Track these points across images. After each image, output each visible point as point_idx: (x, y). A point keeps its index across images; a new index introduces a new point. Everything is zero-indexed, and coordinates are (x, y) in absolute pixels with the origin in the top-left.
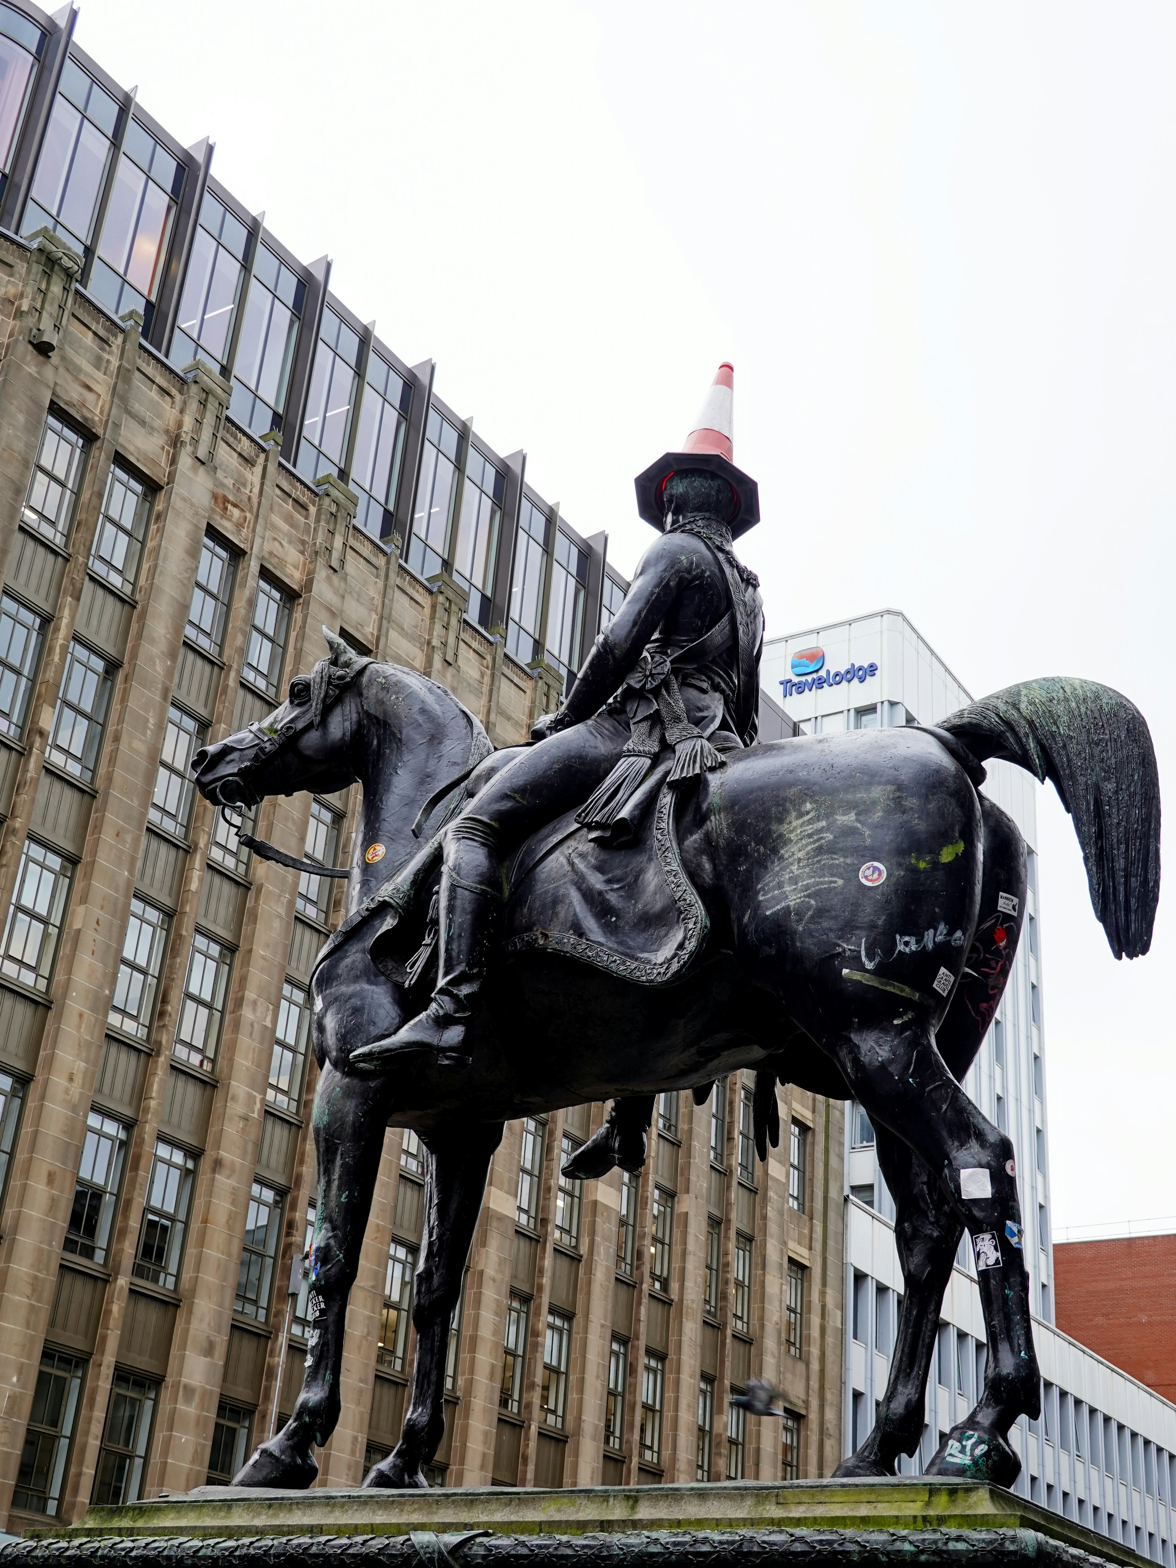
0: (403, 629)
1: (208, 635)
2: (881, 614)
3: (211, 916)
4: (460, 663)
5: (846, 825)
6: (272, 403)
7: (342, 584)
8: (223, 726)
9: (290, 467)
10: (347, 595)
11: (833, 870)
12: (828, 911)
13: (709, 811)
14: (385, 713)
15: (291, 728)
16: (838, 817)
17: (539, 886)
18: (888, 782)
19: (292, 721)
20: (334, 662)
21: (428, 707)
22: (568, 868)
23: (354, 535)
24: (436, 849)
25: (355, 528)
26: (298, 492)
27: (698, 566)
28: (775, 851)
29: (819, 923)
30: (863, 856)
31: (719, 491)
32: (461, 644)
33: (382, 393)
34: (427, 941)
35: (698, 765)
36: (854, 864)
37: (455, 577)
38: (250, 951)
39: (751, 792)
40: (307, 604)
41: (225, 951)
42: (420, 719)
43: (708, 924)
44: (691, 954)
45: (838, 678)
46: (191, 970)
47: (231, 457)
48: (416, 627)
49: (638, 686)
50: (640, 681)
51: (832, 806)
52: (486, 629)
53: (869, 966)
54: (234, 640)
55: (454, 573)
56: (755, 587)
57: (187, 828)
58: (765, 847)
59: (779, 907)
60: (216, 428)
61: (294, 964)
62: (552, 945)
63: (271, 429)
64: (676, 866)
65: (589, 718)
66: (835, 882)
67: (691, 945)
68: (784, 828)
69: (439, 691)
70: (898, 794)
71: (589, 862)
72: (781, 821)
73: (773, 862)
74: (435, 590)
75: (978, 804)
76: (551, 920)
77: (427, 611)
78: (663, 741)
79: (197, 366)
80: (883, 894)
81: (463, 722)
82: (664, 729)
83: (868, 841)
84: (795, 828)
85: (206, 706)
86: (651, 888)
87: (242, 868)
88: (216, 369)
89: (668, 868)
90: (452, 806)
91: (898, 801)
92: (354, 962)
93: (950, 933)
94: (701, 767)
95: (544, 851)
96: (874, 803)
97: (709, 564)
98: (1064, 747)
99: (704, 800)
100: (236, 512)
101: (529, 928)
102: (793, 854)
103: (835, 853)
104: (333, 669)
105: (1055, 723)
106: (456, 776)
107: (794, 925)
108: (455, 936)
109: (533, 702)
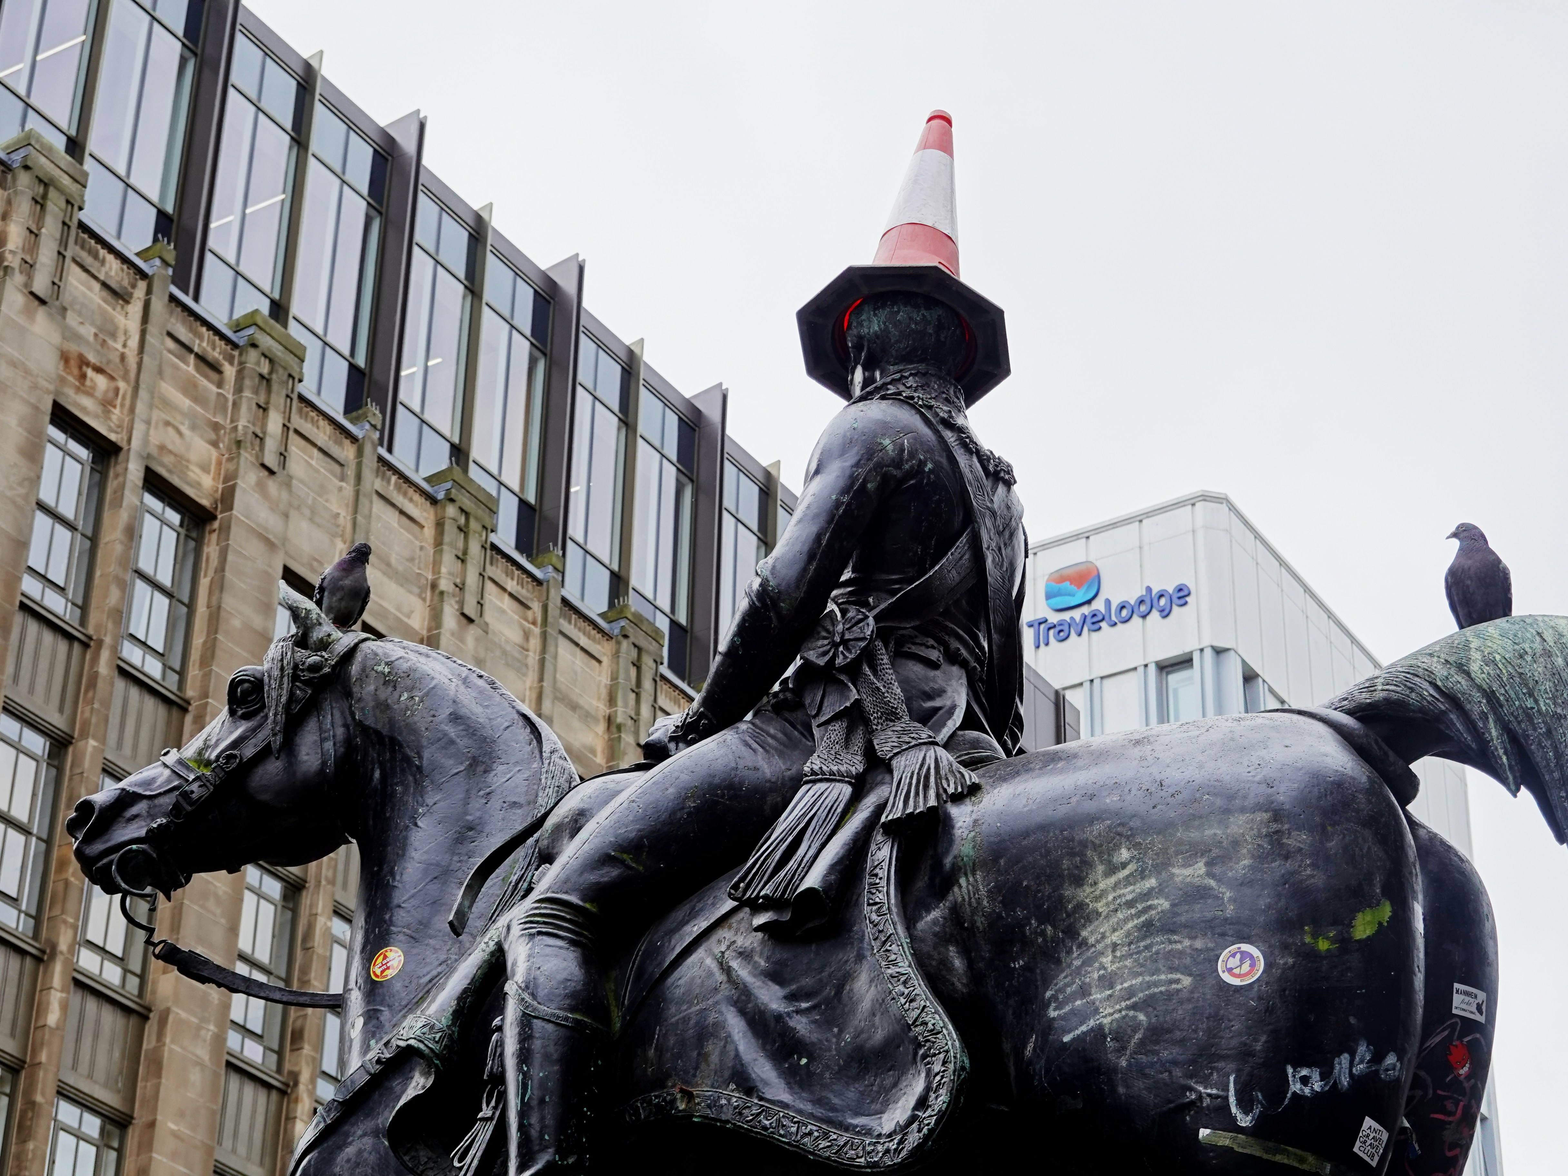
0: (389, 565)
1: (61, 590)
2: (1192, 501)
3: (84, 1067)
4: (488, 616)
5: (1190, 884)
6: (155, 197)
7: (285, 495)
8: (92, 743)
9: (188, 300)
10: (293, 514)
11: (1173, 964)
12: (1169, 1031)
13: (957, 870)
14: (392, 722)
15: (234, 756)
16: (1176, 871)
17: (673, 1009)
18: (1258, 807)
19: (235, 744)
20: (301, 641)
21: (463, 711)
22: (720, 977)
23: (300, 411)
24: (492, 954)
25: (302, 398)
26: (204, 343)
27: (912, 455)
28: (1072, 933)
29: (1156, 1053)
30: (1223, 935)
31: (939, 327)
32: (489, 585)
33: (338, 170)
34: (486, 1112)
35: (932, 793)
36: (1208, 950)
37: (474, 472)
38: (152, 1125)
39: (1026, 834)
40: (225, 529)
41: (109, 1127)
42: (452, 731)
43: (967, 1065)
44: (941, 1115)
45: (1124, 613)
46: (53, 1162)
47: (90, 289)
48: (411, 559)
49: (822, 662)
50: (825, 654)
51: (1165, 851)
52: (530, 557)
53: (1244, 1121)
54: (106, 596)
55: (472, 466)
56: (1009, 484)
57: (37, 918)
58: (1054, 927)
59: (1084, 1028)
60: (63, 242)
61: (227, 1143)
62: (702, 1110)
63: (155, 240)
64: (905, 965)
65: (740, 718)
66: (1177, 981)
67: (940, 1100)
68: (1085, 893)
69: (481, 682)
70: (1275, 826)
71: (756, 965)
72: (1079, 881)
73: (1069, 952)
74: (441, 496)
75: (1409, 836)
76: (696, 1068)
77: (429, 532)
78: (870, 752)
79: (27, 141)
80: (1260, 998)
81: (525, 733)
82: (870, 733)
83: (1230, 910)
84: (1104, 893)
85: (61, 710)
86: (866, 1004)
87: (133, 983)
88: (59, 143)
89: (892, 971)
90: (514, 878)
91: (1275, 838)
92: (360, 1152)
93: (1378, 1058)
94: (938, 796)
95: (678, 950)
96: (1236, 843)
97: (930, 450)
98: (1549, 733)
99: (947, 851)
100: (101, 382)
101: (660, 1082)
102: (1104, 937)
103: (1174, 932)
104: (301, 653)
105: (1531, 694)
106: (519, 827)
107: (1112, 1057)
108: (534, 1103)
109: (614, 678)
